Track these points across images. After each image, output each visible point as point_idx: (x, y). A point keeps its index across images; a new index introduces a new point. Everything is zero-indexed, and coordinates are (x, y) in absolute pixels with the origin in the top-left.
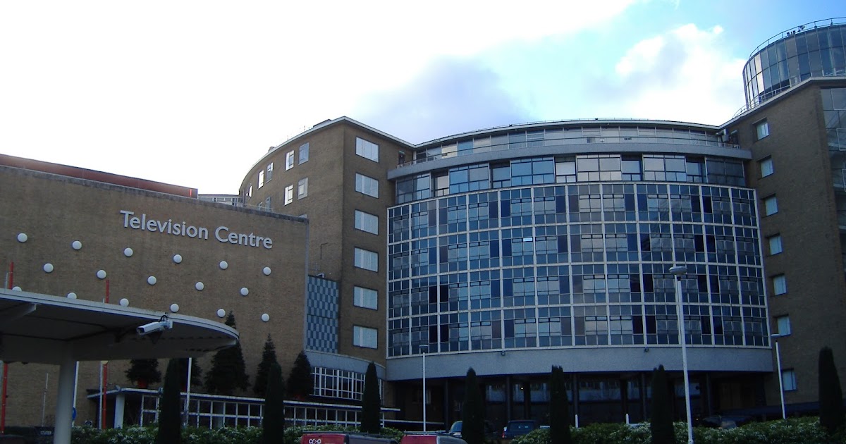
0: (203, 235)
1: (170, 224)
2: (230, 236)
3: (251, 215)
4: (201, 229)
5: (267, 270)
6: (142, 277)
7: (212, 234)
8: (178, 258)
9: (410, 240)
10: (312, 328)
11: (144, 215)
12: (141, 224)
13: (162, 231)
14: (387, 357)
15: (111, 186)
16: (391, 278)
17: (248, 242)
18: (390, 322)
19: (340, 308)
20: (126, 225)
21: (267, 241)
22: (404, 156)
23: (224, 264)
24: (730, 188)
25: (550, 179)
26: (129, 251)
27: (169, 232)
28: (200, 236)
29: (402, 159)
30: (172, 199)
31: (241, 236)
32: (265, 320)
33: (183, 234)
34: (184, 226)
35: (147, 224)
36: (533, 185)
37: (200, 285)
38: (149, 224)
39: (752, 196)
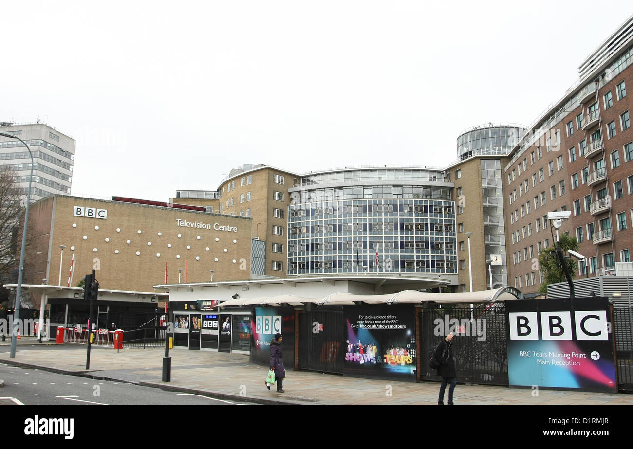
0: (209, 228)
1: (195, 223)
2: (220, 227)
3: (228, 218)
5: (235, 241)
6: (185, 246)
7: (212, 227)
8: (199, 238)
9: (298, 222)
10: (253, 263)
11: (185, 220)
12: (184, 224)
13: (192, 226)
14: (287, 275)
16: (289, 239)
17: (227, 229)
18: (289, 259)
19: (265, 254)
20: (178, 225)
21: (235, 229)
22: (296, 180)
23: (217, 239)
24: (443, 201)
25: (361, 196)
26: (179, 236)
27: (195, 227)
28: (207, 228)
29: (295, 182)
31: (224, 227)
33: (201, 227)
34: (201, 224)
36: (353, 199)
37: (208, 249)
38: (187, 224)
39: (453, 205)
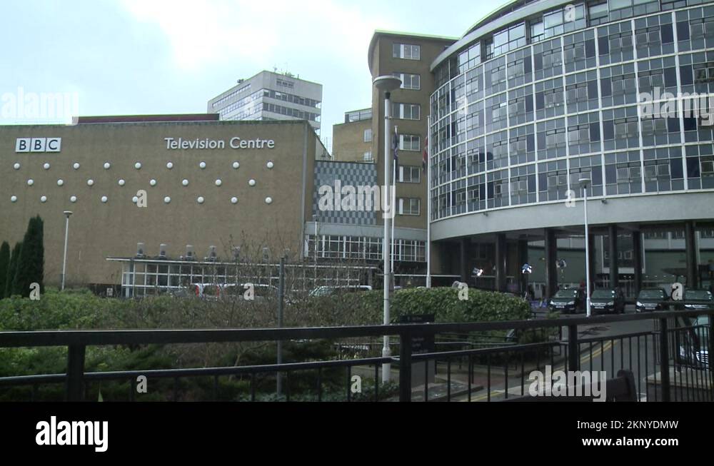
0: (221, 146)
1: (197, 142)
2: (241, 143)
4: (219, 142)
5: (270, 164)
6: (179, 181)
7: (227, 145)
8: (203, 165)
11: (180, 139)
12: (177, 146)
13: (192, 147)
15: (160, 123)
17: (255, 146)
20: (168, 148)
21: (270, 143)
23: (236, 165)
26: (170, 165)
27: (197, 147)
28: (219, 147)
30: (200, 124)
31: (249, 142)
32: (269, 202)
33: (207, 147)
34: (207, 142)
35: (181, 144)
37: (218, 182)
